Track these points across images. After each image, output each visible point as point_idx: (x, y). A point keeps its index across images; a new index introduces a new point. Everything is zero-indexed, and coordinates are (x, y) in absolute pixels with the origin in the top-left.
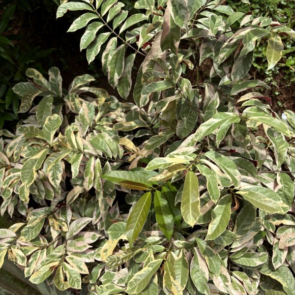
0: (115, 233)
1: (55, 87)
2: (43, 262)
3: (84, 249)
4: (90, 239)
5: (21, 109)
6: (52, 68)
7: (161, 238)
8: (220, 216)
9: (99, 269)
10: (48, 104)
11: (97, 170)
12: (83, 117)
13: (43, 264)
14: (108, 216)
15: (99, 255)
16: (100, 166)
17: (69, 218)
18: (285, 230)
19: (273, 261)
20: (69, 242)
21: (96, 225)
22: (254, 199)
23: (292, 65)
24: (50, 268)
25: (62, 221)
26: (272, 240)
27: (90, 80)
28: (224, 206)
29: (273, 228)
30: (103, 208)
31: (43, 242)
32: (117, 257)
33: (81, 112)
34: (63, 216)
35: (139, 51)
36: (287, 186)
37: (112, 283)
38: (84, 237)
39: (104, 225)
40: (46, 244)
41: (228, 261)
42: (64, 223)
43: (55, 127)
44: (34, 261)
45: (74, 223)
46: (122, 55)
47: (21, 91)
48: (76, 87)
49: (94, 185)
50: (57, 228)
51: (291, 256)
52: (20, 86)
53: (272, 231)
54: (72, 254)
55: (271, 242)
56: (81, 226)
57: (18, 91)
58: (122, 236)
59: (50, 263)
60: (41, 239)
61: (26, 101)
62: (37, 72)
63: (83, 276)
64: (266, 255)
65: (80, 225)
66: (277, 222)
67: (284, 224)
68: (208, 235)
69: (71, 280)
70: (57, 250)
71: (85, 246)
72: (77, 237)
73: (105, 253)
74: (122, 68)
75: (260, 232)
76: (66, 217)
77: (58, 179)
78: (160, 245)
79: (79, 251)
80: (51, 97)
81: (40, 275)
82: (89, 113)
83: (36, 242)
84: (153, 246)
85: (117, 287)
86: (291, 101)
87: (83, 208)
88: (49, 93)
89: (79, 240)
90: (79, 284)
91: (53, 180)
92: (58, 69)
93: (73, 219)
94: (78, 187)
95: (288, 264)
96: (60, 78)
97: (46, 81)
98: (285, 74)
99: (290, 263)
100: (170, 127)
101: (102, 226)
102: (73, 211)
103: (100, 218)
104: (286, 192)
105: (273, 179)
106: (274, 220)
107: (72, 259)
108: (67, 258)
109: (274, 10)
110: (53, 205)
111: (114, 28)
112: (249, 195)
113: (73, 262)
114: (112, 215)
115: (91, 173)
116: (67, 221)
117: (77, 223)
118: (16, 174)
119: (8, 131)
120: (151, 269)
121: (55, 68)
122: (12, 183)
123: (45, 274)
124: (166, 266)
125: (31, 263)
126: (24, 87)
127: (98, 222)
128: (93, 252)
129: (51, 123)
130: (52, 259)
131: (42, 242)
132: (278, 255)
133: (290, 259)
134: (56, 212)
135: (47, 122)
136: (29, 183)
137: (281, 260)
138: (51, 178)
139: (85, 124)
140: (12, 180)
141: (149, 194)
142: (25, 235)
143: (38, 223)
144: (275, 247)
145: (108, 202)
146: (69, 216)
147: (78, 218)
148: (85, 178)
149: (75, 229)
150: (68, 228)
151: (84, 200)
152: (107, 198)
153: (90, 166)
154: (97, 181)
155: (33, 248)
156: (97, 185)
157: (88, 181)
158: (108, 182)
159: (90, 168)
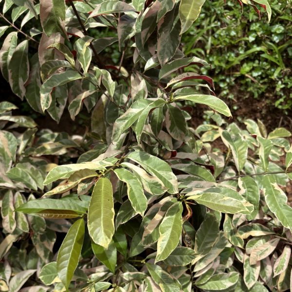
0: (48, 277)
7: (106, 273)
8: (170, 229)
17: (8, 275)
18: (256, 242)
19: (245, 280)
22: (210, 202)
23: (247, 73)
26: (242, 257)
27: (9, 109)
28: (174, 216)
29: (241, 243)
30: (43, 254)
36: (251, 190)
41: (192, 288)
42: (1, 282)
45: (14, 279)
46: (25, 54)
49: (17, 225)
51: (265, 273)
53: (240, 246)
55: (241, 259)
58: (56, 278)
64: (236, 274)
65: (21, 280)
66: (245, 235)
67: (253, 235)
68: (159, 255)
75: (227, 249)
76: (4, 274)
78: (105, 281)
82: (9, 145)
84: (96, 284)
86: (252, 115)
87: (24, 261)
93: (13, 275)
94: (10, 235)
95: (263, 281)
98: (241, 85)
99: (264, 280)
100: (102, 140)
102: (12, 266)
104: (250, 196)
105: (235, 186)
106: (241, 234)
109: (221, 13)
111: (14, 21)
112: (203, 198)
115: (11, 210)
116: (6, 279)
117: (17, 279)
132: (250, 273)
133: (265, 275)
137: (254, 277)
139: (6, 158)
141: (82, 221)
144: (246, 264)
145: (47, 246)
146: (7, 272)
147: (19, 272)
148: (3, 217)
149: (16, 286)
150: (8, 287)
151: (25, 251)
152: (45, 243)
153: (8, 202)
154: (21, 220)
156: (22, 225)
157: (9, 220)
158: (37, 220)
159: (8, 204)
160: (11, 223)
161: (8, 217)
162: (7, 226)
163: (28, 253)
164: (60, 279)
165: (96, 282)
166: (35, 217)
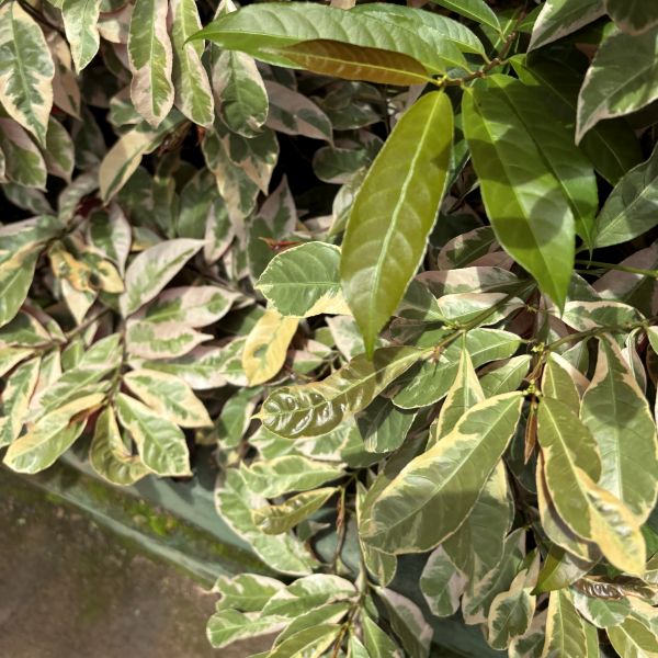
0: (292, 291)
2: (47, 397)
3: (186, 348)
4: (205, 310)
7: (501, 296)
9: (244, 406)
11: (185, 37)
13: (50, 405)
14: (258, 228)
15: (237, 365)
17: (122, 245)
20: (131, 324)
21: (220, 262)
24: (72, 419)
25: (97, 258)
30: (236, 199)
31: (43, 330)
32: (312, 395)
34: (100, 242)
37: (294, 452)
38: (183, 307)
39: (248, 259)
40: (54, 336)
42: (104, 265)
44: (21, 394)
45: (140, 262)
50: (80, 281)
54: (144, 366)
56: (165, 270)
58: (325, 299)
59: (72, 398)
60: (34, 322)
63: (189, 434)
65: (161, 265)
69: (151, 452)
70: (94, 353)
71: (187, 337)
72: (153, 308)
73: (258, 360)
76: (110, 244)
77: (39, 100)
78: (498, 326)
79: (167, 354)
81: (38, 445)
83: (17, 335)
84: (469, 335)
85: (316, 466)
87: (167, 212)
89: (166, 319)
90: (181, 460)
91: (19, 103)
93: (136, 248)
94: (133, 133)
101: (240, 266)
102: (133, 221)
103: (230, 239)
107: (147, 381)
108: (128, 379)
110: (66, 208)
113: (151, 392)
114: (270, 225)
115: (160, 49)
116: (115, 257)
117: (151, 261)
120: (475, 440)
123: (56, 437)
124: (546, 422)
125: (12, 401)
127: (225, 253)
128: (216, 353)
130: (77, 387)
131: (39, 331)
134: (77, 232)
138: (12, 98)
143: (16, 271)
145: (253, 178)
146: (120, 239)
147: (154, 244)
148: (133, 69)
149: (146, 281)
150: (124, 281)
151: (169, 182)
152: (246, 162)
153: (152, 18)
154: (189, 84)
155: (14, 354)
156: (193, 100)
157: (150, 82)
158: (239, 89)
159: (150, 27)
160: (159, 92)
161: (148, 69)
162: (144, 102)
163: (178, 190)
164: (351, 304)
165: (469, 329)
166: (232, 78)
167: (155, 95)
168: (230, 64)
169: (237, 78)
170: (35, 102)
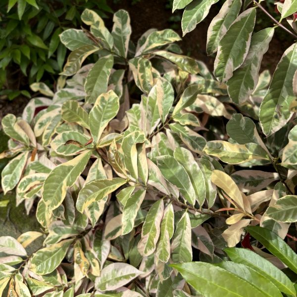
1: (119, 42)
5: (65, 70)
6: (120, 11)
10: (105, 69)
11: (166, 226)
12: (152, 103)
16: (173, 219)
17: (105, 255)
25: (93, 256)
27: (173, 39)
31: (61, 280)
33: (152, 93)
34: (96, 248)
35: (281, 23)
38: (123, 296)
40: (64, 283)
42: (94, 261)
43: (108, 114)
45: (110, 267)
46: (248, 27)
47: (70, 41)
48: (150, 48)
49: (156, 251)
52: (71, 33)
57: (67, 40)
60: (58, 274)
61: (74, 59)
62: (96, 17)
65: (119, 275)
74: (245, 52)
76: (100, 250)
80: (111, 58)
82: (163, 99)
83: (50, 278)
88: (109, 51)
91: (90, 208)
92: (128, 15)
93: (110, 257)
96: (128, 29)
97: (108, 32)
103: (152, 270)
115: (155, 230)
116: (101, 260)
117: (115, 270)
118: (39, 175)
119: (46, 87)
121: (124, 11)
122: (31, 188)
126: (75, 36)
129: (104, 106)
131: (59, 279)
135: (97, 103)
136: (52, 205)
139: (155, 114)
140: (31, 185)
142: (37, 263)
143: (59, 249)
148: (142, 236)
150: (101, 272)
153: (155, 216)
154: (162, 245)
155: (46, 286)
156: (161, 252)
157: (147, 241)
158: (181, 250)
159: (154, 219)
160: (149, 246)
161: (148, 235)
162: (142, 248)
166: (179, 246)
167: (147, 246)
168: (180, 240)
169: (182, 246)
170: (96, 209)
